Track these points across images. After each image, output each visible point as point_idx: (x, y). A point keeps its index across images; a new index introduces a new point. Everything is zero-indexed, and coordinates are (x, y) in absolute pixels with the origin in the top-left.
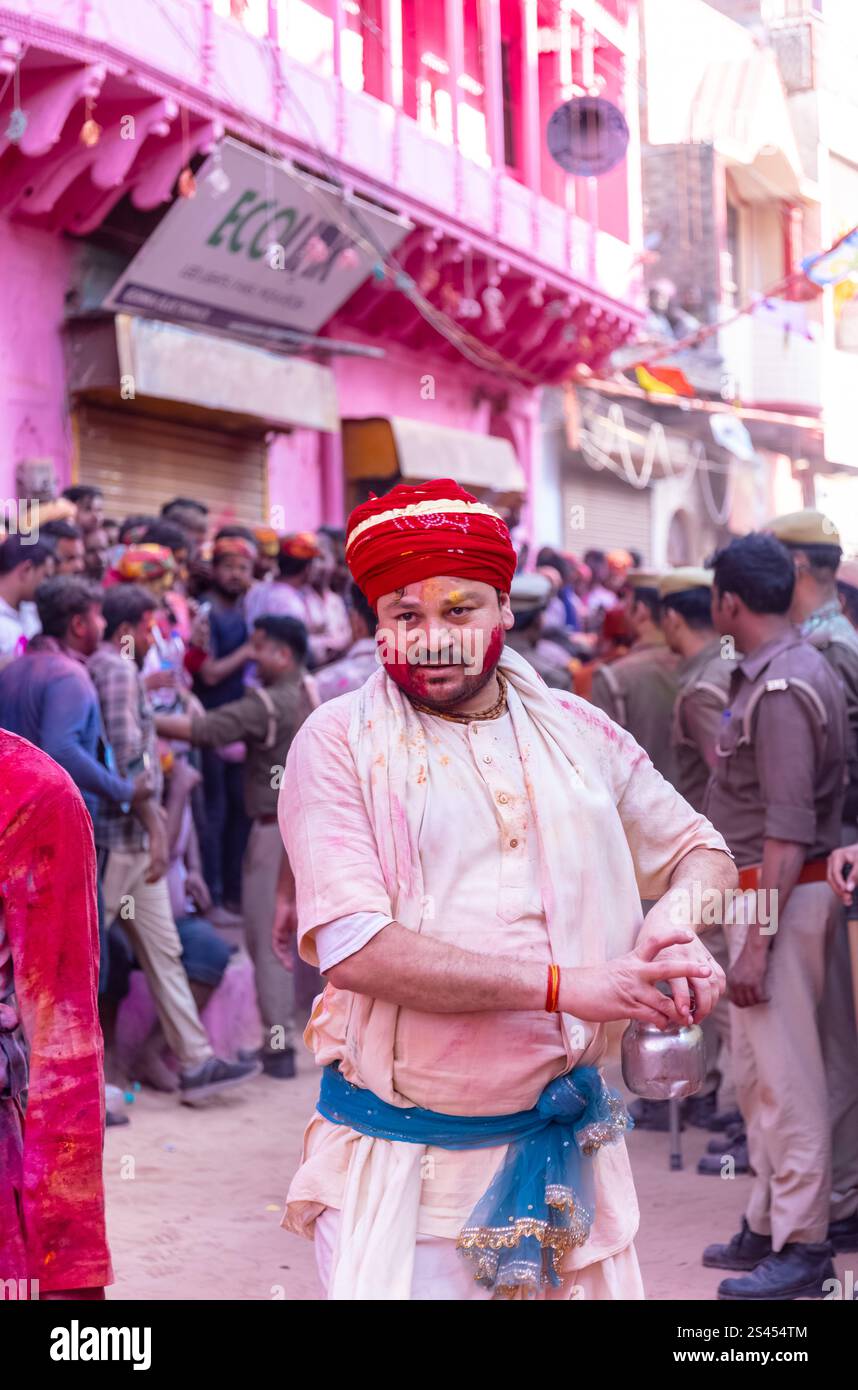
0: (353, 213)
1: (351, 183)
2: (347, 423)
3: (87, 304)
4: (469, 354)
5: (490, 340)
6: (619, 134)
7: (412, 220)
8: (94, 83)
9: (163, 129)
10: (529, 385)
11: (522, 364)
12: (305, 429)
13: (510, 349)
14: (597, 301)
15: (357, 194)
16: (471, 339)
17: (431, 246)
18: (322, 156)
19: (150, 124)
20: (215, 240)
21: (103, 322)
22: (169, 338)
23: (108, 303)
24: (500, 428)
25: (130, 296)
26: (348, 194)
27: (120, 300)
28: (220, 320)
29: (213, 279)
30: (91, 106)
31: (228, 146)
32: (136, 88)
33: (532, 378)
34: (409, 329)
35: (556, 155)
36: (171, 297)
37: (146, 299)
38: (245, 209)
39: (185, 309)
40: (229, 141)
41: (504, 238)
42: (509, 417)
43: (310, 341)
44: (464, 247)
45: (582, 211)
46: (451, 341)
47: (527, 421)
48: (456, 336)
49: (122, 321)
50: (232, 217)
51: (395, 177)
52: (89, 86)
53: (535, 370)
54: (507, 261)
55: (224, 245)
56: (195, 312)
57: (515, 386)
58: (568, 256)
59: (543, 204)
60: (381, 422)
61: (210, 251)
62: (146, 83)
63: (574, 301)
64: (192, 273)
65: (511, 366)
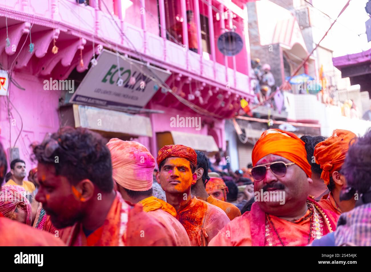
0: (150, 70)
1: (149, 61)
2: (158, 134)
3: (65, 102)
4: (197, 111)
5: (203, 106)
6: (240, 42)
7: (171, 71)
8: (56, 34)
9: (82, 48)
10: (220, 119)
11: (216, 113)
12: (144, 136)
13: (211, 109)
14: (237, 93)
15: (151, 64)
16: (196, 106)
17: (179, 79)
18: (137, 53)
19: (78, 46)
20: (104, 80)
21: (69, 107)
22: (91, 111)
23: (71, 101)
24: (212, 133)
25: (78, 99)
26: (148, 65)
27: (75, 100)
28: (109, 104)
29: (106, 92)
30: (55, 41)
31: (104, 51)
32: (72, 35)
33: (221, 117)
34: (177, 104)
35: (221, 50)
36: (92, 99)
37: (83, 99)
38: (113, 71)
39: (98, 102)
40: (104, 50)
41: (204, 75)
42: (215, 129)
43: (143, 110)
44: (190, 79)
45: (231, 66)
46: (191, 108)
47: (221, 130)
48: (192, 106)
49: (75, 106)
50: (109, 73)
51: (165, 59)
52: (55, 35)
53: (220, 115)
54: (205, 82)
55: (108, 82)
56: (101, 103)
57: (215, 120)
58: (227, 80)
59: (217, 65)
60: (168, 133)
61: (103, 84)
62: (74, 33)
63: (229, 93)
64: (98, 91)
65: (212, 114)
